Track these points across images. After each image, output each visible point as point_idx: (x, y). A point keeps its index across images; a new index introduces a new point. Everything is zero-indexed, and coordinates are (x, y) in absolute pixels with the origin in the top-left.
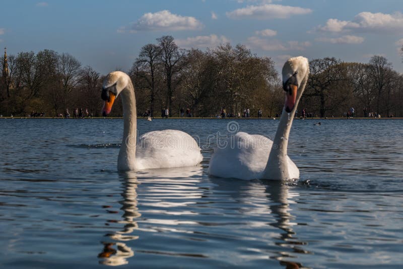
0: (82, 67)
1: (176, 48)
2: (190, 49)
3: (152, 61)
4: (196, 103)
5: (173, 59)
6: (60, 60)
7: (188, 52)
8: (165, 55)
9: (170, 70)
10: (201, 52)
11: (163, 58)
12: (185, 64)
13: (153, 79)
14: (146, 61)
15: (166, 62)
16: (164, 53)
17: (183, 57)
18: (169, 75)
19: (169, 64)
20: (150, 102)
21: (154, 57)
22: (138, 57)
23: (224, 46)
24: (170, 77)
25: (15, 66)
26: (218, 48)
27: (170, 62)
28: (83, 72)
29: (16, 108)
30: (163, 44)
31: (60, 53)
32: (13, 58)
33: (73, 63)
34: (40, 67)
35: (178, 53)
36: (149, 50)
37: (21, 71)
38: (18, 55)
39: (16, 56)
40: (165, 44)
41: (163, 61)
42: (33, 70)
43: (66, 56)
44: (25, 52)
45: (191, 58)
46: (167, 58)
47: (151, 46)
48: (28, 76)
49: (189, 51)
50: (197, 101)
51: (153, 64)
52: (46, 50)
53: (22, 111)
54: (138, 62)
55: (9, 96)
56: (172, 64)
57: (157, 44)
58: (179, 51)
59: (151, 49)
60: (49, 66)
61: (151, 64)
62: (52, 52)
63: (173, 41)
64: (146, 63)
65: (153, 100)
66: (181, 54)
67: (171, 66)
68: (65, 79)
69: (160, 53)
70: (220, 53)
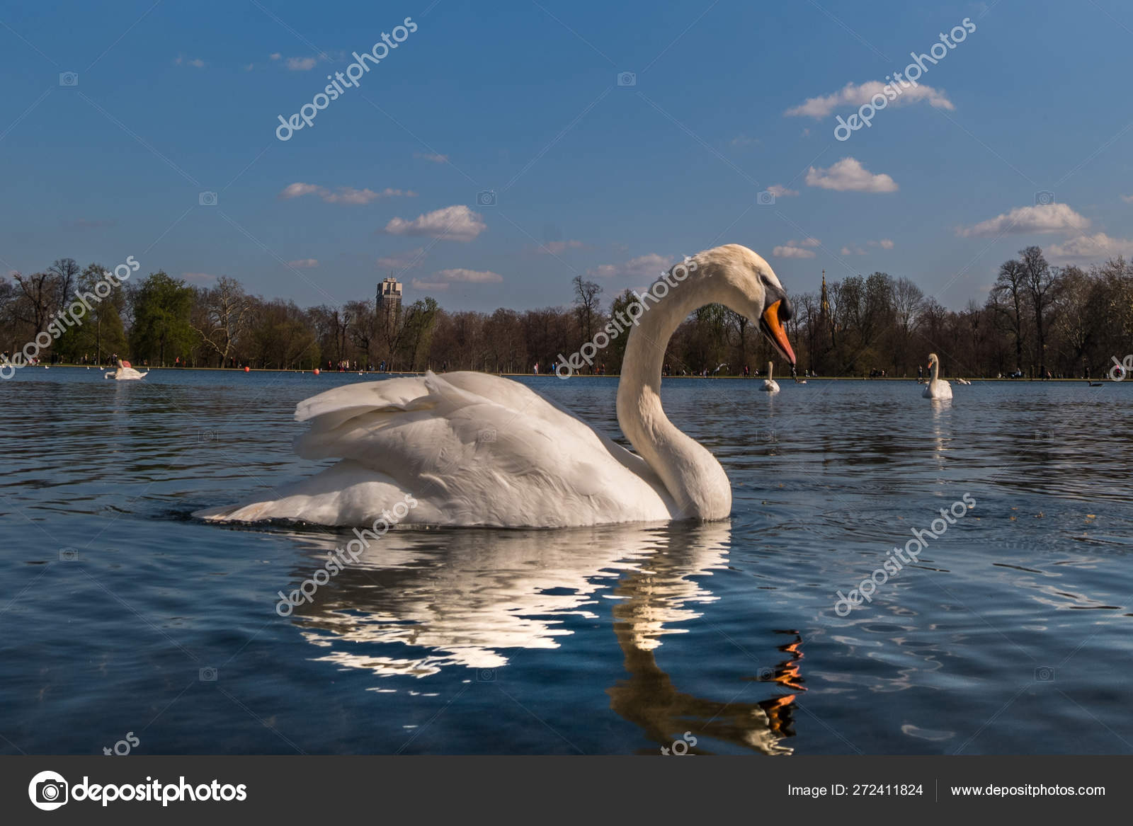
0: (924, 299)
1: (1045, 265)
2: (1065, 267)
3: (1015, 287)
4: (1080, 355)
5: (1043, 283)
6: (897, 288)
7: (1062, 272)
8: (1030, 278)
9: (1039, 301)
10: (1080, 272)
11: (1029, 282)
12: (1058, 291)
13: (1018, 317)
14: (1007, 287)
15: (1033, 288)
16: (1030, 274)
17: (1056, 280)
18: (1038, 310)
19: (1037, 291)
20: (1016, 354)
21: (1017, 280)
22: (997, 282)
23: (1115, 261)
24: (1040, 312)
25: (840, 298)
26: (1106, 265)
27: (1038, 287)
28: (925, 305)
29: (844, 364)
30: (1028, 260)
31: (895, 278)
32: (838, 285)
33: (913, 292)
34: (871, 298)
35: (1048, 273)
36: (1010, 268)
37: (848, 306)
38: (843, 281)
39: (841, 282)
40: (1031, 260)
41: (1029, 287)
42: (862, 303)
43: (904, 281)
44: (852, 276)
45: (1066, 281)
46: (1034, 281)
47: (1012, 262)
48: (856, 312)
49: (1064, 270)
50: (1080, 352)
51: (1017, 292)
52: (877, 273)
53: (852, 368)
54: (998, 289)
55: (834, 344)
56: (1042, 291)
57: (1021, 259)
58: (1050, 270)
59: (1014, 269)
60: (882, 298)
61: (1014, 292)
62: (885, 276)
63: (1041, 255)
64: (1009, 289)
65: (1019, 351)
66: (1052, 275)
67: (1040, 294)
68: (904, 318)
69: (1025, 275)
70: (1110, 273)
